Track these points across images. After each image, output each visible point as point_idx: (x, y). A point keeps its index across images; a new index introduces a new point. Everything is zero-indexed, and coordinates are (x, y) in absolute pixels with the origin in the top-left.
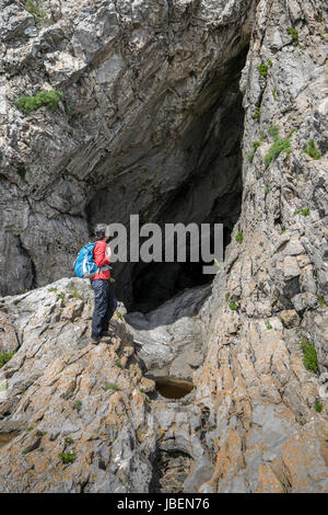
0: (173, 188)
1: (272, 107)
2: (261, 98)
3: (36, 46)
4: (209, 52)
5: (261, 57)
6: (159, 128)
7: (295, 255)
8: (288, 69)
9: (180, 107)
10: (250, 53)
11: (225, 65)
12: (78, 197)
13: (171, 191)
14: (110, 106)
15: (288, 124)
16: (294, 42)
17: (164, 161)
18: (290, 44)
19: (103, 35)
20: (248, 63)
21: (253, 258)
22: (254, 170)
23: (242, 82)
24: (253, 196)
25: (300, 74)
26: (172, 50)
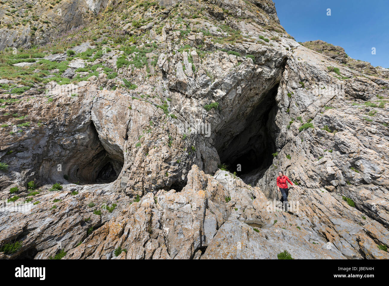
0: (238, 134)
1: (296, 109)
3: (211, 88)
4: (264, 87)
5: (287, 90)
7: (331, 166)
8: (302, 96)
9: (250, 105)
10: (279, 87)
14: (231, 107)
15: (306, 116)
16: (303, 86)
17: (238, 124)
18: (301, 87)
19: (232, 83)
20: (279, 91)
22: (292, 132)
23: (278, 98)
24: (295, 142)
25: (308, 98)
26: (252, 87)
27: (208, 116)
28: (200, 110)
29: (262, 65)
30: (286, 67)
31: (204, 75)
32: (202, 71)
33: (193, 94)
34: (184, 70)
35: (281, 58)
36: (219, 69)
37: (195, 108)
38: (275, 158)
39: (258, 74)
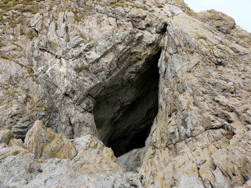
0: (129, 103)
1: (169, 75)
2: (165, 71)
3: (84, 49)
5: (165, 56)
6: (125, 79)
7: (173, 125)
8: (175, 62)
9: (134, 71)
10: (162, 54)
11: (152, 57)
12: (92, 105)
13: (129, 104)
15: (174, 81)
16: (177, 52)
17: (126, 92)
19: (108, 46)
20: (161, 57)
21: (161, 128)
23: (159, 64)
25: (179, 64)
26: (132, 51)
27: (77, 78)
28: (69, 71)
29: (143, 29)
30: (166, 33)
31: (77, 36)
32: (75, 32)
33: (63, 55)
34: (56, 30)
35: (161, 24)
36: (96, 32)
37: (64, 70)
39: (137, 38)
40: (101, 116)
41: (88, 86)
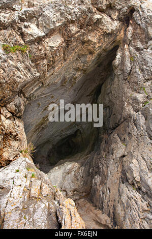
2: (130, 70)
4: (101, 45)
5: (129, 51)
6: (68, 77)
8: (148, 59)
18: (148, 48)
19: (56, 21)
20: (119, 53)
22: (131, 107)
23: (117, 62)
24: (135, 121)
26: (85, 39)
27: (5, 61)
29: (102, 11)
30: (131, 22)
35: (126, 8)
38: (103, 142)
39: (95, 21)
40: (28, 120)
41: (23, 79)
